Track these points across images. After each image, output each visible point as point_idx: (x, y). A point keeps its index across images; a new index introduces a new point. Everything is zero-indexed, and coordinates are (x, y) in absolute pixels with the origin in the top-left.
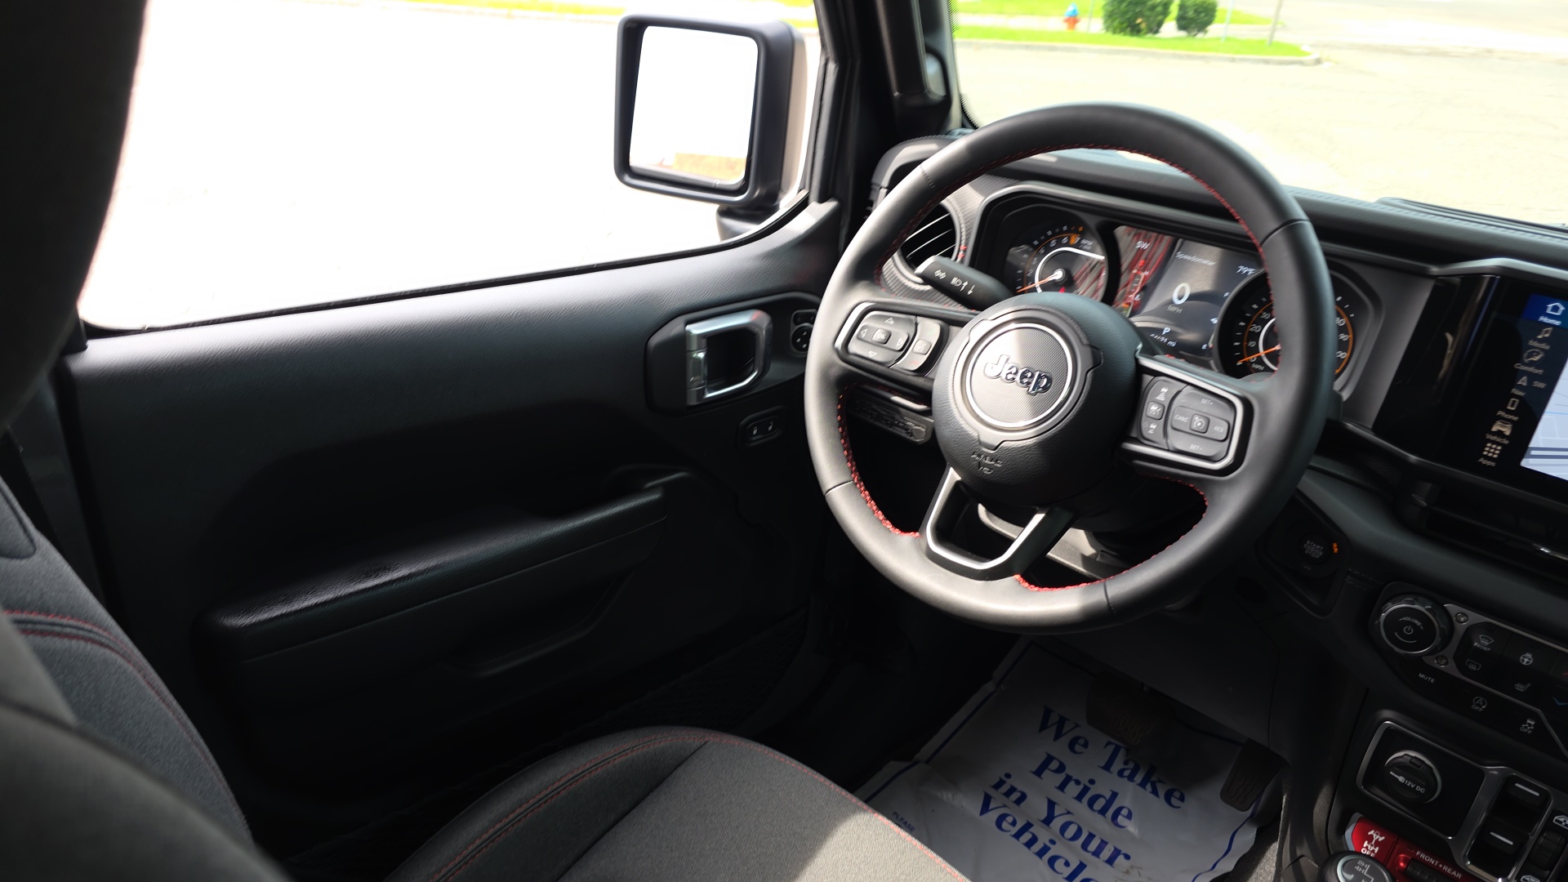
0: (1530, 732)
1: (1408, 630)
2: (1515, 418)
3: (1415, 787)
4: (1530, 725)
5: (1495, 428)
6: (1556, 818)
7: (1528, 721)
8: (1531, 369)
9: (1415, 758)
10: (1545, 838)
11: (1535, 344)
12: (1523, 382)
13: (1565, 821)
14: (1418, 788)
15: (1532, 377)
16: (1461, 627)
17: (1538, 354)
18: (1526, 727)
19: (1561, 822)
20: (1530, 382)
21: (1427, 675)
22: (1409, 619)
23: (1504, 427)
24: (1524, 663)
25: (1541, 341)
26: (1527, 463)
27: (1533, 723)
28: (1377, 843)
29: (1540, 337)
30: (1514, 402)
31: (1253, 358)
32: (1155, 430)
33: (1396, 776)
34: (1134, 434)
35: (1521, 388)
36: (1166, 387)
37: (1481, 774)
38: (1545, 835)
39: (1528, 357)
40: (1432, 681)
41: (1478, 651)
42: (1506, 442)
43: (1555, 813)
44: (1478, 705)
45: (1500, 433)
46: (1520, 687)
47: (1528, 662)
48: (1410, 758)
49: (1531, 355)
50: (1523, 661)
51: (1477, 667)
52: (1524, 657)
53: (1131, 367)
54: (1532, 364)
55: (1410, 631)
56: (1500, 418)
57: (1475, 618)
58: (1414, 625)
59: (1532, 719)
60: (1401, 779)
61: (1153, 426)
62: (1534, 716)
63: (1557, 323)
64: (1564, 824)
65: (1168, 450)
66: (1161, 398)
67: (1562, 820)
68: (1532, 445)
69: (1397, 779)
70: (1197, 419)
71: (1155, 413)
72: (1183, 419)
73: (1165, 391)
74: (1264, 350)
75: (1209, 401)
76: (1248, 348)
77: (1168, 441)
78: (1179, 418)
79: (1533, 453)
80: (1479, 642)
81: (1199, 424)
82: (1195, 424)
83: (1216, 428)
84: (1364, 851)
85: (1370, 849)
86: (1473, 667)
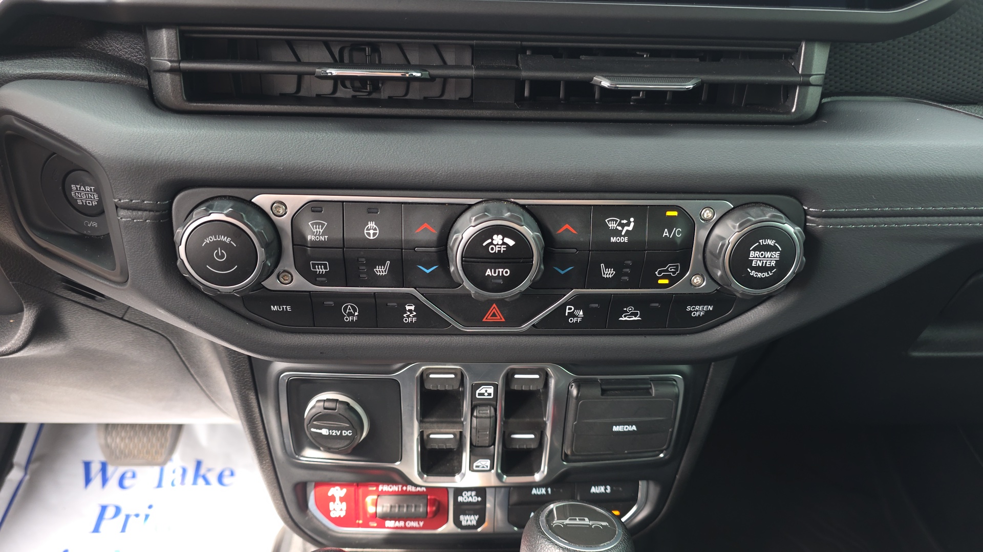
0: (415, 319)
1: (220, 256)
3: (341, 433)
4: (410, 311)
6: (478, 392)
7: (408, 308)
9: (328, 400)
10: (477, 417)
13: (486, 391)
14: (346, 433)
16: (284, 222)
18: (408, 316)
19: (482, 394)
21: (279, 304)
22: (213, 239)
24: (372, 238)
27: (412, 308)
28: (342, 500)
33: (318, 431)
37: (395, 384)
38: (475, 414)
40: (289, 308)
41: (317, 245)
43: (475, 388)
44: (350, 314)
46: (381, 271)
47: (374, 234)
48: (322, 404)
50: (369, 234)
51: (326, 268)
52: (368, 229)
55: (223, 256)
57: (294, 201)
58: (223, 244)
59: (410, 303)
60: (325, 432)
62: (411, 299)
64: (486, 394)
67: (483, 391)
69: (321, 433)
80: (312, 233)
84: (333, 514)
85: (338, 509)
86: (321, 270)
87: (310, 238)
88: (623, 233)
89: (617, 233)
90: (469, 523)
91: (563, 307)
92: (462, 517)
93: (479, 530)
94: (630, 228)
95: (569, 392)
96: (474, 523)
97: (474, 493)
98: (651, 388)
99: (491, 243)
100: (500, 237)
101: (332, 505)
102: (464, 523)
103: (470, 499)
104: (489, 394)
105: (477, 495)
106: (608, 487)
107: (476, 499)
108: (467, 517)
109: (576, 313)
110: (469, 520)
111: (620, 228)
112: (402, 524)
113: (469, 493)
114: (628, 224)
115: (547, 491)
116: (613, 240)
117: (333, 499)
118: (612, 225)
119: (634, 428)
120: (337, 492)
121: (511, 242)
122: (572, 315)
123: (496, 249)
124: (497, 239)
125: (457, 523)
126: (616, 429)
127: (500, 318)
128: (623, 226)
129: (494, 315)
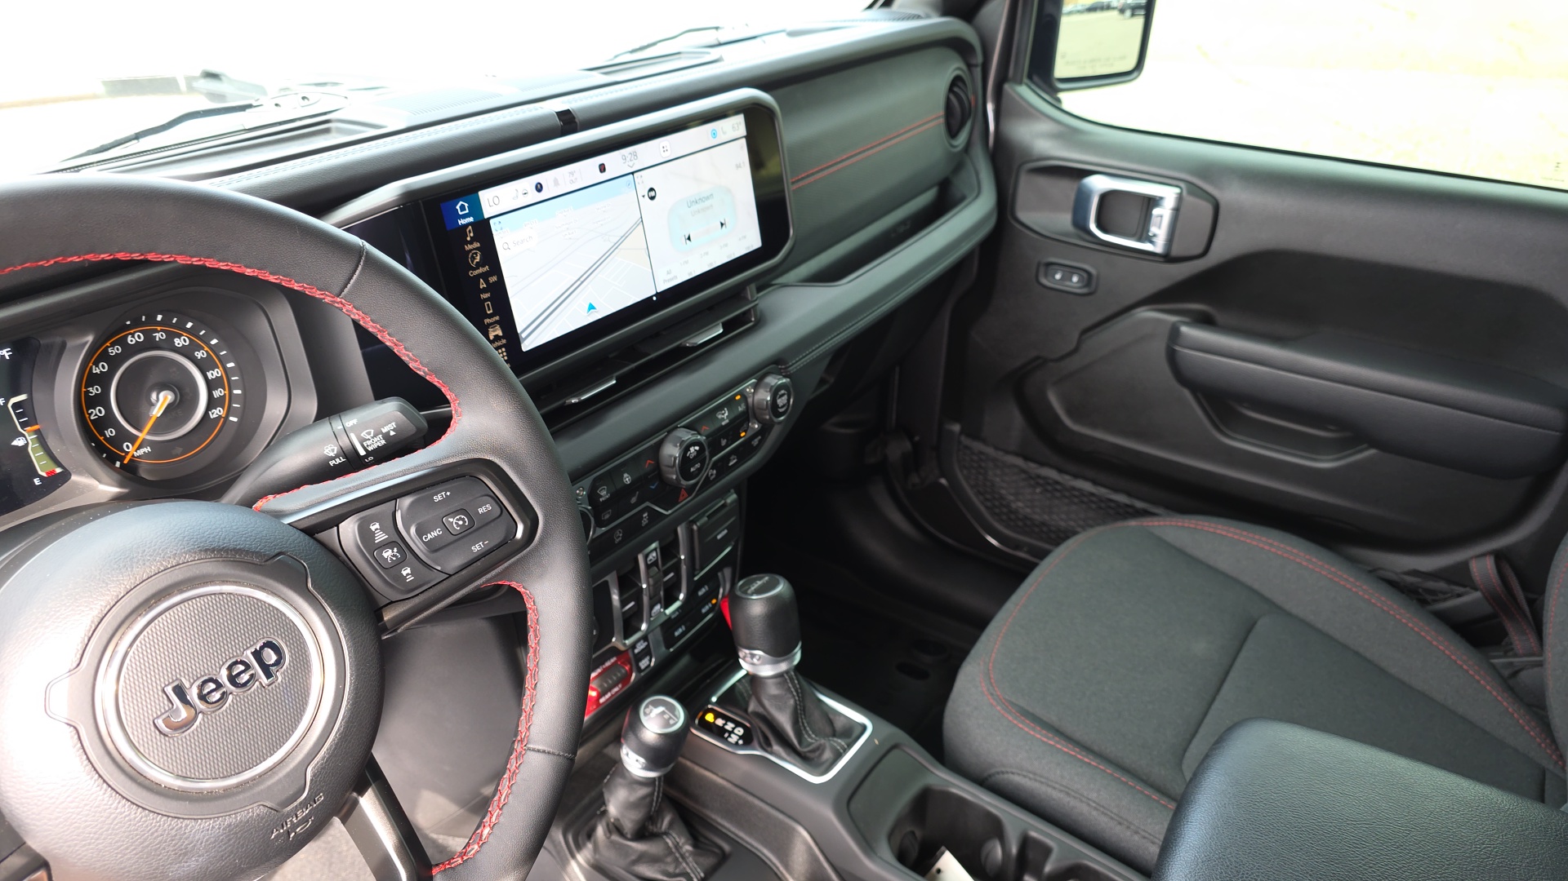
0: (647, 522)
2: (497, 318)
4: (646, 517)
5: (492, 336)
6: (648, 560)
7: (644, 516)
8: (481, 270)
11: (470, 247)
12: (483, 285)
13: (652, 556)
15: (485, 276)
17: (476, 254)
18: (644, 521)
19: (651, 560)
20: (487, 282)
23: (496, 330)
24: (628, 482)
25: (471, 243)
26: (526, 346)
27: (646, 514)
29: (469, 239)
30: (488, 305)
31: (129, 446)
32: (413, 573)
34: (384, 600)
35: (485, 291)
36: (372, 522)
39: (473, 262)
41: (603, 502)
42: (504, 341)
43: (646, 557)
44: (619, 537)
45: (497, 337)
46: (634, 500)
47: (629, 480)
49: (473, 258)
50: (626, 482)
51: (610, 513)
52: (625, 479)
53: (307, 542)
54: (478, 265)
56: (489, 324)
62: (646, 509)
63: (471, 219)
65: (450, 576)
66: (380, 537)
68: (519, 331)
70: (451, 520)
71: (394, 559)
72: (435, 534)
73: (377, 526)
74: (140, 430)
75: (443, 493)
76: (110, 440)
77: (439, 568)
78: (429, 536)
79: (523, 335)
80: (601, 496)
81: (461, 523)
82: (455, 526)
83: (480, 511)
86: (607, 517)
87: (601, 500)
88: (725, 418)
89: (723, 419)
90: (645, 665)
92: (641, 664)
93: (652, 665)
94: (726, 414)
95: (692, 532)
96: (648, 663)
97: (642, 641)
99: (690, 453)
100: (693, 448)
102: (643, 667)
103: (643, 646)
104: (654, 558)
105: (646, 641)
106: (707, 587)
107: (645, 645)
108: (643, 661)
109: (713, 473)
110: (644, 663)
111: (723, 416)
112: (608, 695)
113: (640, 644)
114: (725, 412)
115: (679, 612)
116: (722, 424)
118: (720, 416)
121: (697, 448)
122: (712, 475)
123: (693, 455)
124: (692, 450)
125: (640, 669)
126: (719, 537)
127: (686, 495)
128: (723, 414)
129: (683, 495)
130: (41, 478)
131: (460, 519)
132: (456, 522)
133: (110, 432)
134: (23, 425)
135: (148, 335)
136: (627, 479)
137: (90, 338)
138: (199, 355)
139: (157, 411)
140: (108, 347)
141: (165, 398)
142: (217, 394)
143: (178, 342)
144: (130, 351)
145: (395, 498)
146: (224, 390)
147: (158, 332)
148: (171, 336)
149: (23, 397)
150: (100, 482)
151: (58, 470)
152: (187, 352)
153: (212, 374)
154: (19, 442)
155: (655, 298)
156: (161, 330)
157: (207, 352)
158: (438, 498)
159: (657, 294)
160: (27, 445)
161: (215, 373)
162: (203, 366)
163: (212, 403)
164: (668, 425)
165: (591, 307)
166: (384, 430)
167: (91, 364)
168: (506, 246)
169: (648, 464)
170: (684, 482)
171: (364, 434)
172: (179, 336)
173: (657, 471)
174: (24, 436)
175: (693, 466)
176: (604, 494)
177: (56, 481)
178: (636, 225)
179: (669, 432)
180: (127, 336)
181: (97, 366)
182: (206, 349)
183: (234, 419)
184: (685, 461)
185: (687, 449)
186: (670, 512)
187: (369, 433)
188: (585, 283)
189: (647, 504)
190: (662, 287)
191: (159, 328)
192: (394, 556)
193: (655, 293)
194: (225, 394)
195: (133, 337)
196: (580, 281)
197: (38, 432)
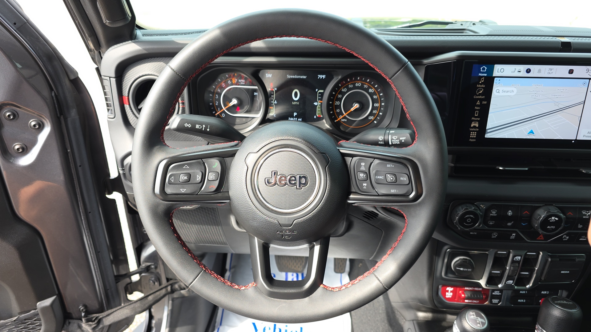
0: (514, 238)
1: (469, 220)
2: (479, 119)
3: (467, 270)
4: (514, 235)
5: (472, 126)
6: (515, 258)
7: (513, 234)
8: (480, 97)
9: (462, 258)
10: (513, 266)
11: (480, 86)
12: (478, 103)
14: (469, 270)
15: (481, 100)
16: (483, 209)
17: (481, 90)
18: (512, 237)
19: (516, 259)
20: (481, 102)
21: (473, 232)
22: (468, 216)
23: (476, 124)
24: (510, 215)
25: (481, 84)
26: (488, 136)
27: (514, 234)
28: (451, 292)
29: (480, 82)
30: (477, 112)
31: (341, 117)
32: (366, 186)
34: (353, 190)
35: (478, 106)
36: (363, 162)
37: (487, 255)
39: (478, 92)
40: (475, 233)
41: (492, 217)
42: (477, 130)
43: (515, 256)
44: (495, 236)
45: (475, 127)
46: (509, 224)
47: (511, 214)
50: (509, 214)
51: (493, 222)
52: (509, 213)
53: (339, 157)
54: (480, 95)
55: (470, 220)
56: (473, 120)
57: (488, 204)
58: (470, 218)
60: (462, 269)
61: (365, 185)
62: (515, 232)
63: (486, 75)
65: (379, 195)
66: (363, 168)
67: (517, 258)
68: (487, 128)
69: (460, 270)
70: (389, 176)
71: (363, 178)
72: (381, 177)
73: (364, 164)
74: (346, 113)
75: (391, 165)
76: (337, 113)
77: (376, 190)
78: (378, 177)
79: (488, 131)
80: (492, 213)
81: (392, 179)
82: (389, 178)
83: (401, 179)
84: (447, 297)
85: (449, 295)
86: (491, 223)
87: (491, 215)
88: (587, 215)
89: (585, 215)
90: (495, 302)
91: (563, 236)
92: (493, 300)
93: (499, 304)
94: (589, 214)
95: (547, 260)
96: (497, 302)
97: (498, 292)
98: (576, 259)
99: (551, 219)
100: (554, 217)
101: (447, 294)
102: (493, 302)
103: (497, 294)
104: (519, 259)
105: (500, 293)
106: (548, 292)
107: (498, 294)
108: (495, 300)
109: (566, 237)
110: (495, 301)
111: (586, 214)
112: (471, 301)
113: (497, 292)
114: (589, 213)
115: (525, 292)
116: (584, 217)
117: (448, 291)
118: (584, 213)
119: (568, 272)
120: (450, 289)
121: (557, 219)
122: (565, 238)
123: (552, 221)
124: (553, 218)
125: (491, 302)
126: (562, 272)
127: (543, 238)
128: (587, 213)
129: (541, 238)
130: (317, 116)
131: (392, 177)
132: (390, 178)
133: (338, 111)
134: (319, 99)
135: (362, 85)
136: (510, 213)
137: (340, 77)
138: (375, 97)
139: (352, 109)
140: (349, 84)
141: (356, 106)
142: (374, 112)
143: (370, 90)
144: (355, 88)
145: (375, 158)
146: (377, 111)
147: (366, 85)
148: (369, 88)
149: (322, 91)
150: (327, 123)
151: (322, 116)
152: (371, 95)
153: (376, 105)
154: (316, 104)
155: (573, 142)
156: (367, 85)
157: (378, 97)
158: (388, 166)
159: (576, 140)
160: (317, 105)
161: (377, 105)
162: (374, 101)
163: (371, 114)
164: (547, 202)
165: (532, 132)
166: (401, 139)
167: (342, 88)
168: (498, 91)
169: (526, 213)
170: (541, 231)
171: (394, 137)
172: (372, 88)
173: (529, 219)
174: (318, 102)
175: (550, 226)
176: (494, 213)
177: (319, 119)
178: (579, 104)
179: (546, 205)
180: (356, 83)
181: (344, 89)
182: (378, 96)
183: (375, 122)
184: (546, 222)
185: (551, 216)
186: (529, 241)
187: (395, 138)
188: (533, 120)
189: (517, 230)
190: (580, 138)
191: (367, 84)
192: (363, 177)
193: (575, 139)
194: (376, 113)
195: (358, 84)
196: (531, 119)
197: (321, 103)
